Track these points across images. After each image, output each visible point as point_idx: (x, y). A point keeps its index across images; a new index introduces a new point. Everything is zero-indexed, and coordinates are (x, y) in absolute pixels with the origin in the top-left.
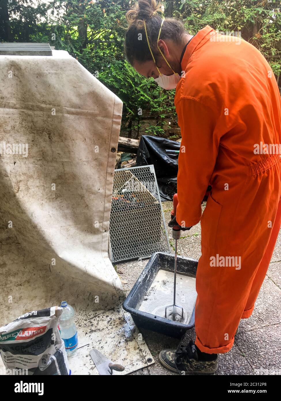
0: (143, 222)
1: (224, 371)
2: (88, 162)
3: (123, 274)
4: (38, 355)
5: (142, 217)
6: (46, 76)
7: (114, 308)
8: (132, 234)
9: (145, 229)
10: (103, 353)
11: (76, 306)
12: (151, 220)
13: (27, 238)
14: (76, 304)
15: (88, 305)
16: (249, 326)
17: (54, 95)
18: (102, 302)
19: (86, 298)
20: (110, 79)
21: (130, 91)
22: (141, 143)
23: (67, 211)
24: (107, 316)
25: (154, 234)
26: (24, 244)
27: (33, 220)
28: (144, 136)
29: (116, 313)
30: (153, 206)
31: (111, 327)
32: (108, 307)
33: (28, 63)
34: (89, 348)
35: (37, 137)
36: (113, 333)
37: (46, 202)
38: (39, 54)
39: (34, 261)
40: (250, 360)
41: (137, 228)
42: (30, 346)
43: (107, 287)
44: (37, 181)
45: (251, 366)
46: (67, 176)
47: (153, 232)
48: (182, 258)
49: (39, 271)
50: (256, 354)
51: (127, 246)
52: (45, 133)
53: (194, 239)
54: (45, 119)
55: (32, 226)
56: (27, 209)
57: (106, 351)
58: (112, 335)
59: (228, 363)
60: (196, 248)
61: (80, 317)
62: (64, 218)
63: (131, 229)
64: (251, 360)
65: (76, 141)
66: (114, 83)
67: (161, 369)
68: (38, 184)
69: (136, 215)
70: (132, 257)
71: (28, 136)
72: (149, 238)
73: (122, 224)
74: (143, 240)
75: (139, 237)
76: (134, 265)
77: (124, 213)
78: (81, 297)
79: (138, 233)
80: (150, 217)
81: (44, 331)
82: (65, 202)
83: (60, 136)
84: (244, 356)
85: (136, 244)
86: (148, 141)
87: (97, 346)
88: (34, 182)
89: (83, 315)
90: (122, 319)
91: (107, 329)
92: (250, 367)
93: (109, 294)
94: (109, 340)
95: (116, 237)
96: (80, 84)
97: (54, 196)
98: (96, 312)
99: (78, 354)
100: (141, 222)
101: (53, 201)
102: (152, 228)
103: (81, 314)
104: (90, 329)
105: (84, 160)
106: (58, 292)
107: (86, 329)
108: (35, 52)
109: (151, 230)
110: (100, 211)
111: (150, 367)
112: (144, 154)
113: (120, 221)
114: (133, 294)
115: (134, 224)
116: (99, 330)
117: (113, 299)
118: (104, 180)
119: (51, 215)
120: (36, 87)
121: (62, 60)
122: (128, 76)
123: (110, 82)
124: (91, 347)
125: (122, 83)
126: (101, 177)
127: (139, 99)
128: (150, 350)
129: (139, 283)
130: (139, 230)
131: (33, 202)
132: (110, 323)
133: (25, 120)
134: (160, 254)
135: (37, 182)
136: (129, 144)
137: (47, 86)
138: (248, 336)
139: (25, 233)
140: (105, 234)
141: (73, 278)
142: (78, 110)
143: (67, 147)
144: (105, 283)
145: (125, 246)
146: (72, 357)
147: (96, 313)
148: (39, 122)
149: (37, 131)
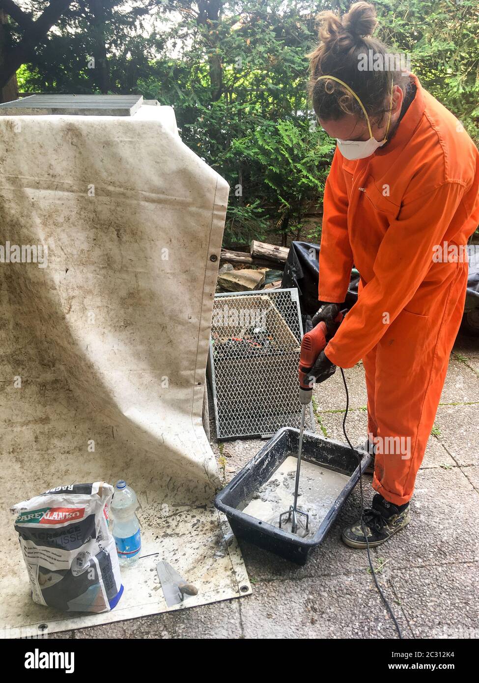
0: (272, 378)
1: (361, 621)
2: (173, 274)
3: (231, 457)
4: (71, 551)
5: (271, 370)
6: (116, 145)
7: (206, 505)
8: (252, 396)
9: (275, 390)
10: (176, 569)
11: (148, 494)
12: (286, 377)
13: (80, 383)
14: (148, 492)
15: (166, 496)
16: (420, 560)
17: (127, 173)
18: (188, 494)
19: (164, 484)
20: (253, 151)
21: (285, 170)
22: (290, 254)
23: (140, 348)
24: (193, 517)
25: (289, 400)
26: (78, 392)
27: (88, 356)
28: (296, 243)
29: (208, 513)
30: (291, 354)
31: (196, 532)
32: (197, 503)
33: (92, 127)
34: (157, 558)
35: (100, 233)
36: (197, 542)
37: (110, 331)
38: (112, 114)
39: (91, 419)
40: (408, 611)
41: (262, 388)
42: (60, 535)
43: (195, 470)
44: (99, 299)
45: (407, 620)
46: (142, 294)
47: (287, 397)
48: (325, 440)
49: (96, 435)
50: (420, 603)
51: (243, 414)
52: (111, 229)
53: (360, 415)
54: (113, 208)
55: (87, 364)
56: (81, 339)
57: (181, 566)
58: (195, 545)
59: (369, 611)
60: (360, 429)
61: (152, 512)
62: (136, 357)
63: (251, 388)
64: (410, 612)
65: (157, 243)
66: (259, 156)
67: (260, 605)
68: (99, 304)
69: (262, 367)
70: (250, 433)
71: (88, 233)
72: (281, 405)
73: (237, 379)
74: (270, 407)
75: (264, 403)
76: (252, 445)
77: (243, 362)
78: (156, 482)
79: (263, 395)
80: (284, 372)
81: (81, 516)
82: (138, 333)
83: (133, 234)
84: (398, 604)
85: (258, 413)
86: (301, 251)
87: (169, 557)
88: (94, 300)
89: (156, 510)
90: (216, 523)
91: (190, 535)
92: (406, 622)
93: (201, 484)
94: (189, 551)
95: (226, 399)
96: (164, 158)
97: (122, 324)
98: (177, 508)
99: (140, 565)
100: (269, 379)
101: (120, 331)
102: (286, 389)
103: (153, 508)
104: (164, 532)
105: (169, 271)
106: (123, 470)
107: (158, 531)
108: (105, 110)
109: (285, 393)
110: (190, 351)
111: (243, 599)
112: (294, 271)
113: (235, 374)
114: (234, 486)
115: (258, 380)
116: (178, 534)
117: (205, 492)
118: (198, 304)
119: (116, 351)
120: (102, 161)
121: (141, 122)
122: (283, 146)
123: (252, 154)
124: (160, 558)
125: (273, 157)
126: (194, 300)
127: (299, 183)
128: (249, 574)
129: (247, 471)
130: (264, 391)
131: (90, 329)
132: (195, 527)
133: (85, 209)
134: (290, 431)
135: (98, 301)
136: (276, 256)
137: (118, 160)
138: (413, 575)
139: (77, 374)
140: (198, 388)
141: (146, 451)
142: (162, 196)
143: (143, 251)
144: (191, 463)
145: (239, 415)
146: (130, 569)
147: (177, 510)
148: (104, 212)
149: (101, 225)
